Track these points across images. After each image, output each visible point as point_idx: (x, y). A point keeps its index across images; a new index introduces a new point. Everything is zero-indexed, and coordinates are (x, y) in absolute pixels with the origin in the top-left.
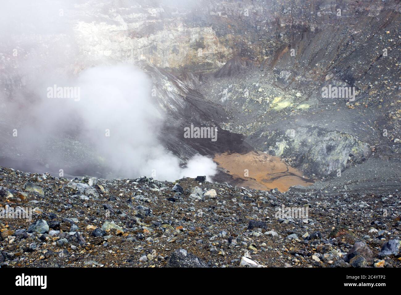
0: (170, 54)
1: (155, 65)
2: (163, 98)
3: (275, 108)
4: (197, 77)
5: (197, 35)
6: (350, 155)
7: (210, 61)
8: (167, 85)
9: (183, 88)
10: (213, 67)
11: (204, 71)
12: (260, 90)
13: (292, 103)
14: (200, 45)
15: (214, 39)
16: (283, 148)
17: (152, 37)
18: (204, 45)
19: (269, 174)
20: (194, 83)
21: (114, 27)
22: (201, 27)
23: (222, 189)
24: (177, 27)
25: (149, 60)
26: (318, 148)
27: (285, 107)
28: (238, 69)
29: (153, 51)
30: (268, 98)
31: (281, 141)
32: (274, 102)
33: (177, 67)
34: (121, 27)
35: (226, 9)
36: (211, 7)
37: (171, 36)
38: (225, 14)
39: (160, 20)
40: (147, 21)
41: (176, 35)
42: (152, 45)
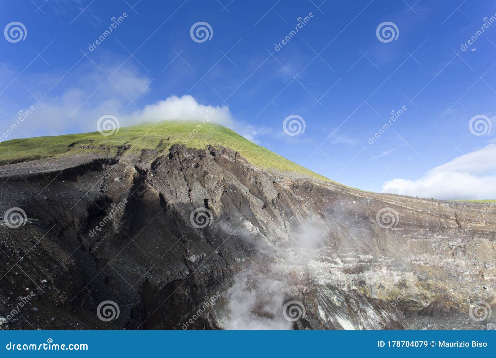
0: (377, 288)
1: (365, 295)
4: (402, 312)
5: (400, 277)
7: (415, 300)
10: (418, 305)
11: (409, 307)
14: (403, 285)
15: (415, 282)
17: (361, 274)
18: (407, 286)
21: (333, 265)
22: (402, 271)
24: (382, 269)
28: (441, 312)
29: (362, 284)
33: (384, 300)
34: (338, 265)
35: (428, 260)
36: (413, 258)
37: (376, 275)
38: (427, 263)
39: (368, 264)
40: (359, 263)
41: (381, 275)
42: (361, 280)
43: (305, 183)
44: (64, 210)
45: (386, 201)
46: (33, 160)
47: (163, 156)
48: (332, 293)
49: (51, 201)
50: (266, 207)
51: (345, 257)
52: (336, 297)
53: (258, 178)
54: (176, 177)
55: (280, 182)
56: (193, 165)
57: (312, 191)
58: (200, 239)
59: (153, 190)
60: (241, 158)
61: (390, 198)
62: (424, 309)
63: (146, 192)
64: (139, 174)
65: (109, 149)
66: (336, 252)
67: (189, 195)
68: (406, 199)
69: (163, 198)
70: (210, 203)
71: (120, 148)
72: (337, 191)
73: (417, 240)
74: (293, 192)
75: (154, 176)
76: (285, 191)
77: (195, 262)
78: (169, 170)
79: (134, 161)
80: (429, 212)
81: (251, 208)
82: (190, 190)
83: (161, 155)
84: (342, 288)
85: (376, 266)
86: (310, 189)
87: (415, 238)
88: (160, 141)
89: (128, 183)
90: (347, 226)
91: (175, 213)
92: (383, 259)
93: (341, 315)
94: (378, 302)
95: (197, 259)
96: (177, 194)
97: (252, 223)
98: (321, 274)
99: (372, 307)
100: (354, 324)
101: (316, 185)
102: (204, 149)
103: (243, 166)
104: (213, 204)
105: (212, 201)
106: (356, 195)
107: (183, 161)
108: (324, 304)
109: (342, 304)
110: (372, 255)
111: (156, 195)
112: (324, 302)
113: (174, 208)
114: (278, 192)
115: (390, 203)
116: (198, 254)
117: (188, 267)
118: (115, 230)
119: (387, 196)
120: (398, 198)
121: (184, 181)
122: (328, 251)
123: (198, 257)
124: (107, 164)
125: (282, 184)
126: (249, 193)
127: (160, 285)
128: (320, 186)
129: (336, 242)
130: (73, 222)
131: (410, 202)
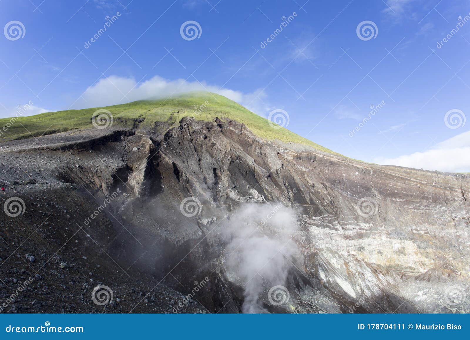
0: (375, 254)
1: (363, 260)
2: (362, 283)
4: (399, 276)
5: (399, 245)
7: (412, 266)
9: (383, 281)
10: (416, 271)
11: (406, 272)
14: (402, 252)
15: (414, 250)
17: (360, 241)
18: (406, 253)
20: (395, 280)
21: (334, 231)
22: (401, 239)
24: (381, 237)
25: (359, 255)
28: (439, 278)
29: (362, 250)
33: (382, 265)
34: (338, 232)
35: (429, 230)
36: (414, 227)
37: (375, 242)
38: (427, 233)
39: (368, 231)
40: (359, 231)
41: (380, 242)
42: (360, 246)
43: (308, 154)
44: (93, 176)
45: (389, 173)
46: (62, 131)
47: (174, 128)
48: (331, 256)
49: (82, 168)
50: (270, 177)
51: (346, 225)
52: (335, 260)
53: (263, 149)
54: (187, 148)
55: (284, 153)
56: (201, 137)
57: (315, 162)
58: (210, 205)
59: (167, 160)
60: (246, 130)
61: (393, 170)
62: (421, 275)
63: (161, 161)
64: (154, 145)
65: (126, 122)
66: (337, 219)
67: (199, 165)
68: (411, 171)
69: (176, 166)
70: (218, 172)
71: (135, 120)
72: (340, 162)
73: (419, 211)
74: (297, 163)
75: (167, 147)
76: (289, 161)
77: (207, 224)
78: (180, 141)
79: (148, 133)
80: (434, 184)
81: (257, 177)
82: (200, 160)
83: (172, 127)
84: (341, 252)
85: (375, 234)
86: (313, 160)
87: (417, 209)
88: (171, 114)
89: (145, 153)
90: (349, 196)
91: (187, 181)
92: (383, 228)
93: (340, 277)
94: (376, 266)
95: (209, 222)
96: (188, 164)
97: (257, 191)
98: (322, 239)
99: (370, 270)
100: (352, 285)
101: (319, 157)
102: (212, 121)
103: (248, 138)
104: (221, 174)
105: (220, 170)
106: (359, 167)
107: (192, 133)
108: (324, 266)
109: (341, 266)
110: (372, 223)
111: (170, 165)
112: (324, 264)
113: (186, 176)
114: (282, 163)
115: (394, 174)
116: (209, 218)
117: (201, 229)
118: (137, 195)
119: (391, 168)
120: (402, 170)
121: (194, 151)
122: (329, 218)
123: (210, 220)
124: (125, 135)
125: (286, 155)
126: (254, 163)
127: (177, 243)
128: (323, 157)
129: (337, 211)
130: (101, 186)
131: (414, 173)
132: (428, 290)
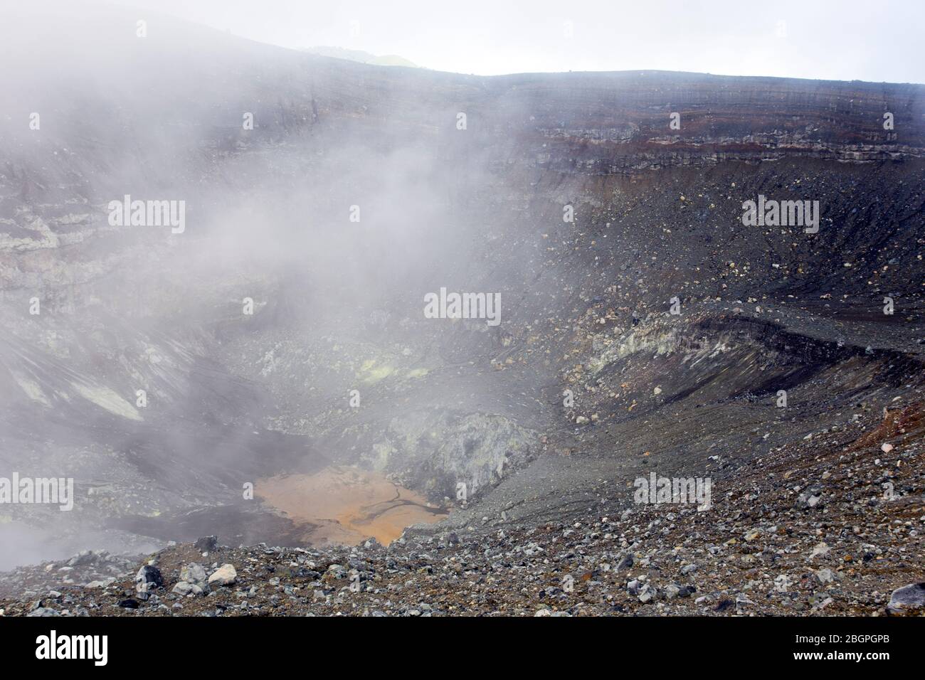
1: (121, 314)
2: (142, 378)
3: (367, 380)
4: (211, 333)
6: (508, 455)
8: (149, 351)
9: (184, 356)
12: (335, 348)
13: (395, 368)
16: (386, 453)
17: (113, 258)
19: (364, 508)
20: (206, 343)
21: (27, 243)
23: (252, 560)
25: (109, 305)
26: (450, 449)
27: (384, 376)
29: (117, 287)
30: (352, 363)
31: (381, 441)
32: (364, 369)
33: (169, 316)
34: (43, 241)
42: (113, 275)
51: (59, 214)
93: (83, 379)
94: (155, 324)
132: (281, 345)
